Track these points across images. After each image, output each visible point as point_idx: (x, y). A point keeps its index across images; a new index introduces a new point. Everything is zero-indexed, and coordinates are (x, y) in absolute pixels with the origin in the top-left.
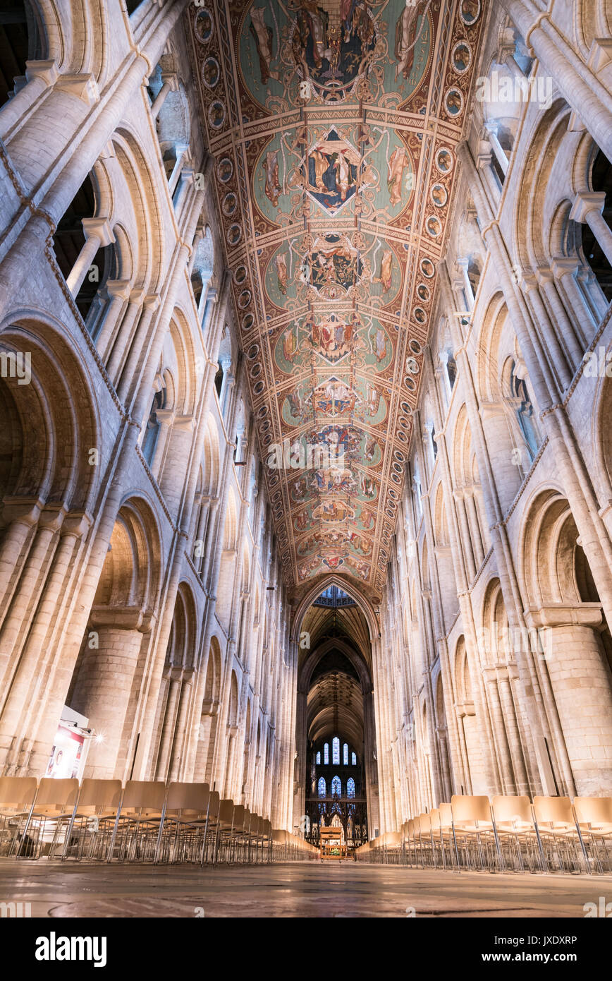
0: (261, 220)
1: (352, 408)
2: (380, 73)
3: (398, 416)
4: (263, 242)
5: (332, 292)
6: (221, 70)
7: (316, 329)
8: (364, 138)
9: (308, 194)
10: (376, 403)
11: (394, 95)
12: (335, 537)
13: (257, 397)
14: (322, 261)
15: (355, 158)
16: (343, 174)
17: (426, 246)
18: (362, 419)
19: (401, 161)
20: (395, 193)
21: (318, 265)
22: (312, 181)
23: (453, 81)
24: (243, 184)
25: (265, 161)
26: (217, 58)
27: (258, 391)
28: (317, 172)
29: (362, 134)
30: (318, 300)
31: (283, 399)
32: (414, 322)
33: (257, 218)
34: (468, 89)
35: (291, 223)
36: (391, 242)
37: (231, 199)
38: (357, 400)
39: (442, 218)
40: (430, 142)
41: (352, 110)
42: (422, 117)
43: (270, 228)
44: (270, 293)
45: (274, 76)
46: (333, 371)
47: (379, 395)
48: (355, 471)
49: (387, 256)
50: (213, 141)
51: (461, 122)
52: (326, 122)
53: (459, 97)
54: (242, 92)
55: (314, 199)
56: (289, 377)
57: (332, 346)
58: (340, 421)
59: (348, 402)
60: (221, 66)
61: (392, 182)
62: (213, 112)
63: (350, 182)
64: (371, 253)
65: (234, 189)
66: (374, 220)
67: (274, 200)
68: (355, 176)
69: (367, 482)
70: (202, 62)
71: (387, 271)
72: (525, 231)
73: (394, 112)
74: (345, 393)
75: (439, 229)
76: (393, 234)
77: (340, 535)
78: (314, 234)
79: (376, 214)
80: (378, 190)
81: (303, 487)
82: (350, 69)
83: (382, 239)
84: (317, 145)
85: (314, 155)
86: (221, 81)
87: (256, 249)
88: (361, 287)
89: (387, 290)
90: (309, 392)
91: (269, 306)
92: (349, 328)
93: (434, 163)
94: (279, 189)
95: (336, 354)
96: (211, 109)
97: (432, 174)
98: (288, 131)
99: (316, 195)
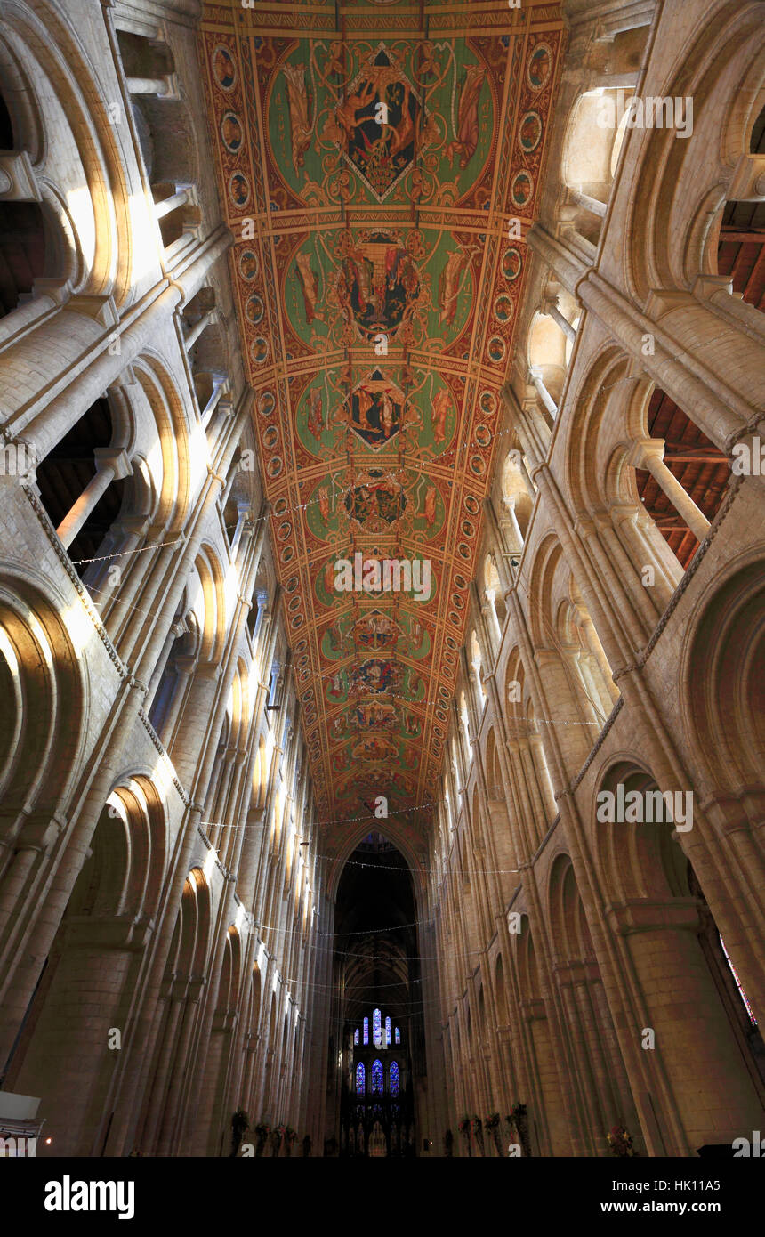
0: (303, 453)
1: (395, 642)
2: (424, 320)
3: (443, 651)
4: (304, 475)
5: (374, 526)
6: (265, 308)
8: (408, 379)
9: (352, 430)
10: (420, 638)
11: (438, 341)
12: (377, 778)
13: (295, 631)
15: (399, 397)
16: (387, 412)
17: (470, 483)
18: (405, 653)
19: (445, 402)
20: (439, 432)
21: (361, 498)
23: (495, 330)
24: (285, 418)
25: (309, 396)
26: (261, 297)
27: (297, 625)
28: (361, 410)
29: (405, 375)
30: (361, 533)
31: (323, 633)
32: (459, 557)
33: (299, 451)
34: (510, 338)
35: (334, 457)
36: (436, 479)
37: (272, 431)
38: (400, 634)
39: (486, 458)
40: (473, 385)
41: (396, 353)
42: (465, 361)
43: (312, 462)
44: (311, 525)
45: (319, 317)
46: (376, 604)
47: (422, 629)
48: (398, 707)
49: (431, 492)
50: (254, 375)
51: (503, 367)
52: (371, 362)
53: (501, 345)
54: (286, 330)
55: (356, 433)
56: (329, 611)
58: (382, 655)
59: (391, 636)
60: (265, 305)
61: (437, 421)
62: (255, 347)
63: (394, 420)
64: (414, 489)
65: (274, 423)
66: (418, 457)
67: (316, 434)
68: (399, 415)
69: (411, 719)
70: (245, 300)
71: (430, 506)
72: (578, 475)
73: (437, 356)
74: (387, 627)
75: (483, 468)
76: (438, 471)
77: (381, 776)
78: (357, 468)
79: (418, 452)
80: (422, 428)
81: (342, 724)
82: (395, 314)
83: (426, 476)
84: (362, 384)
85: (358, 394)
86: (265, 319)
87: (297, 482)
88: (405, 522)
89: (431, 525)
90: (350, 625)
91: (310, 539)
93: (477, 404)
94: (323, 424)
96: (253, 344)
97: (476, 415)
98: (332, 369)
99: (360, 432)
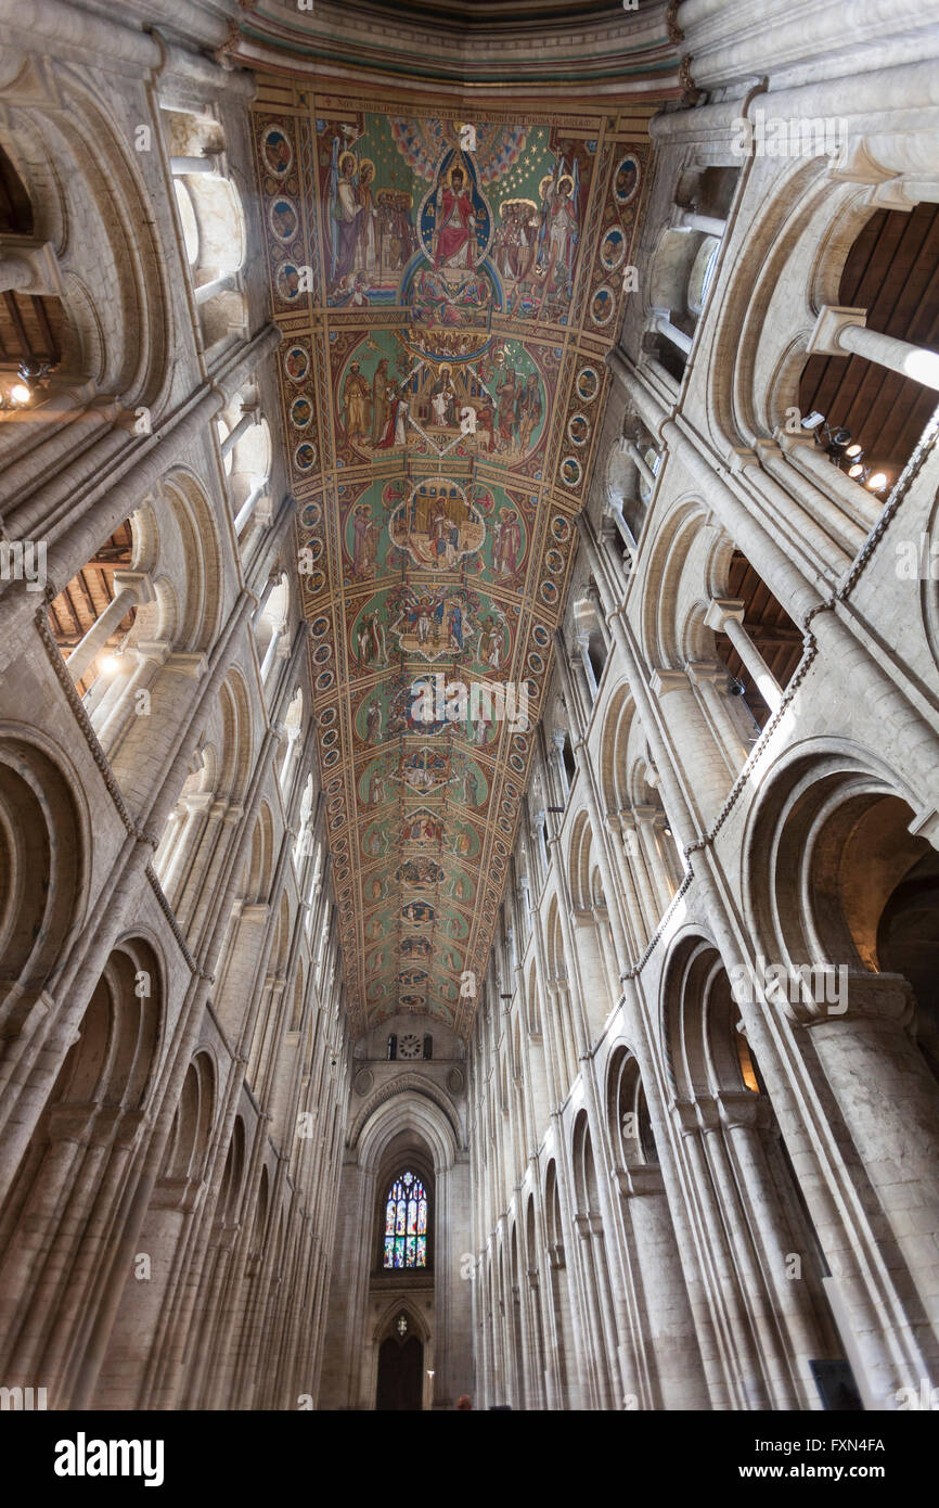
5: (422, 861)
7: (439, 836)
14: (428, 878)
15: (403, 919)
21: (432, 877)
22: (431, 913)
56: (471, 821)
57: (423, 823)
74: (411, 777)
92: (407, 836)
95: (419, 818)
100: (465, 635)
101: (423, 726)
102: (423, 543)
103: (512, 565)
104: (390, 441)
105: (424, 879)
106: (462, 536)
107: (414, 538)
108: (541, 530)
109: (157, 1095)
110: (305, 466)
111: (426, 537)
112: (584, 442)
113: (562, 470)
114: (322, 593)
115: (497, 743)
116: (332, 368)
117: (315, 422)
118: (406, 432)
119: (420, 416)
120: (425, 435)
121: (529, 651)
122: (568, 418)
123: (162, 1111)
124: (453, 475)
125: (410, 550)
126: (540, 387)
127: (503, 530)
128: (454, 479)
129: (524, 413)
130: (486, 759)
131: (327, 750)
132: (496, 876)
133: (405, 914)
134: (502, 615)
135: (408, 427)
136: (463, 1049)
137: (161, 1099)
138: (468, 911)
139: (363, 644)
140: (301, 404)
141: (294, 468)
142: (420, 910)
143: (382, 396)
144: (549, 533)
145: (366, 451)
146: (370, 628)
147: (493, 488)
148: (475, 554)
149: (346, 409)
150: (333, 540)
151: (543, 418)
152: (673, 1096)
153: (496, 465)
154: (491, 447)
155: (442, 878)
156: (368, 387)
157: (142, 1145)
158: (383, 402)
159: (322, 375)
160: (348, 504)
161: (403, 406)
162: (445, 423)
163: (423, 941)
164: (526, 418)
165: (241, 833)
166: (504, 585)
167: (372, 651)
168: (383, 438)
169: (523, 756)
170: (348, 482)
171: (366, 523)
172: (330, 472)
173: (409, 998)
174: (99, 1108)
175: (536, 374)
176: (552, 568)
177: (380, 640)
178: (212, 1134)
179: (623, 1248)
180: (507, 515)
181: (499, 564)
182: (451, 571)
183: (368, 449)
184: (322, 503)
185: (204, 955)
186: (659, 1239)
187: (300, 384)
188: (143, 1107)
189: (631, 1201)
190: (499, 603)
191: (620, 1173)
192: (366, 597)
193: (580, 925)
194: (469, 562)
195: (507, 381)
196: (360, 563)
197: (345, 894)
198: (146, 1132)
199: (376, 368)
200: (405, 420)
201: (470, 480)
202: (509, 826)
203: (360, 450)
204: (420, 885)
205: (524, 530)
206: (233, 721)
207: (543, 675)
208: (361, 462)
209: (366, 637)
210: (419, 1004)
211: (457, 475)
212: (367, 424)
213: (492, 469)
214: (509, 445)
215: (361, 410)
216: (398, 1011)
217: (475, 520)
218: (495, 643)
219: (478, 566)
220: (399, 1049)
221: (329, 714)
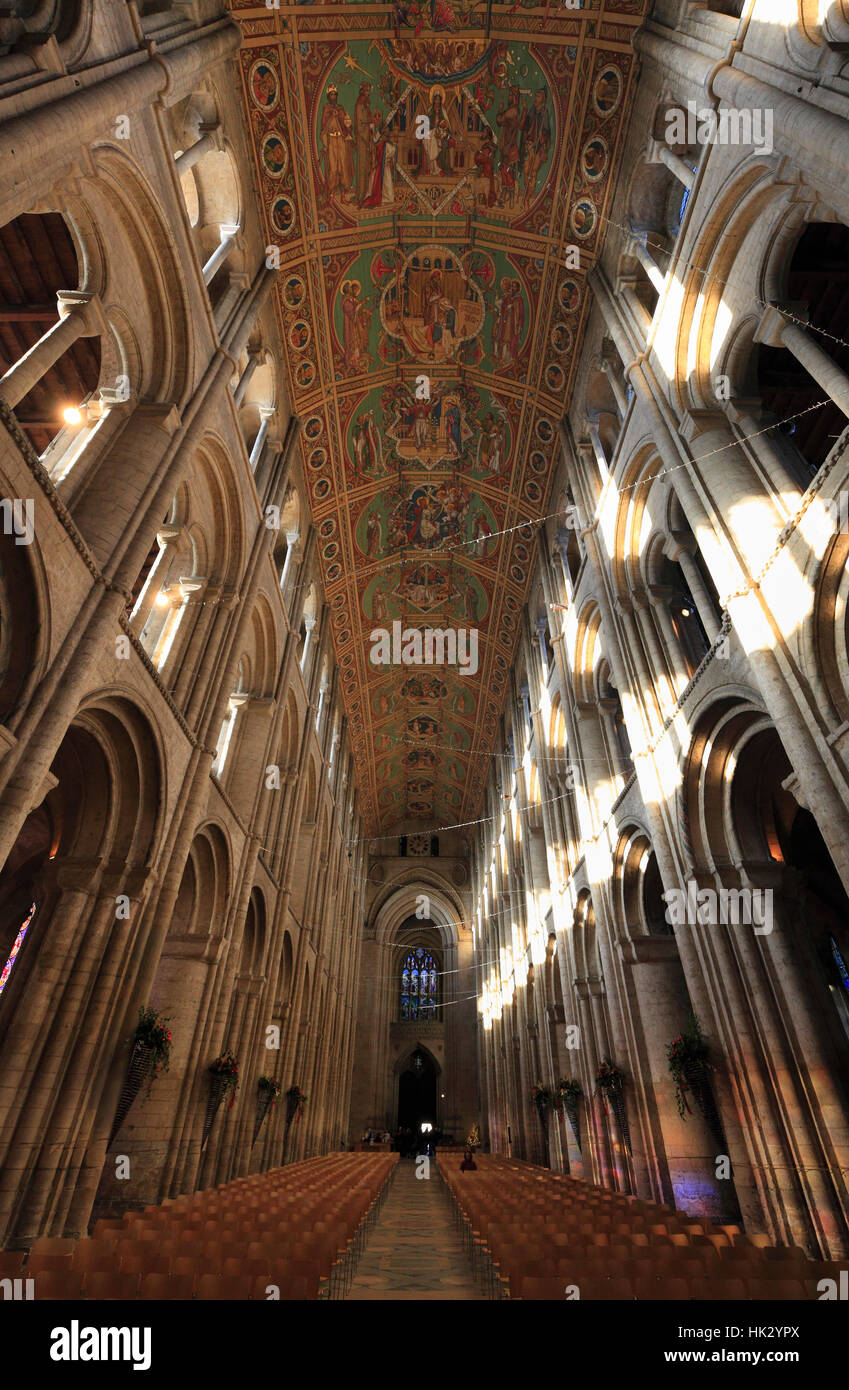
14: (432, 694)
22: (435, 727)
58: (418, 555)
59: (408, 582)
74: (413, 594)
100: (464, 437)
101: (424, 540)
102: (418, 329)
103: (513, 351)
104: (375, 200)
105: (428, 695)
106: (460, 320)
107: (408, 323)
108: (547, 301)
109: (163, 855)
110: (284, 227)
111: (421, 322)
112: (600, 175)
113: (572, 219)
114: (313, 388)
115: (497, 555)
116: (306, 93)
117: (290, 170)
118: (395, 186)
119: (410, 163)
120: (417, 188)
121: (531, 450)
122: (582, 145)
123: (170, 870)
124: (449, 241)
125: (404, 339)
126: (548, 106)
127: (504, 306)
128: (450, 246)
129: (530, 146)
130: (486, 571)
131: (328, 564)
132: (496, 690)
133: (411, 728)
134: (503, 411)
135: (397, 179)
136: (466, 848)
137: (168, 859)
138: (470, 724)
139: (359, 449)
140: (273, 143)
141: (271, 230)
142: (424, 724)
143: (365, 136)
144: (556, 304)
145: (350, 210)
146: (365, 430)
147: (494, 253)
148: (474, 340)
149: (325, 153)
150: (321, 325)
151: (553, 150)
152: (690, 866)
153: (496, 223)
154: (490, 199)
155: (445, 693)
156: (348, 122)
157: (151, 899)
158: (368, 146)
159: (294, 105)
160: (333, 279)
161: (390, 149)
162: (438, 170)
163: (428, 753)
164: (532, 154)
165: (238, 619)
166: (505, 375)
167: (369, 459)
168: (369, 194)
169: (523, 566)
170: (332, 252)
171: (355, 305)
172: (312, 237)
173: (416, 805)
174: (104, 862)
175: (545, 89)
176: (558, 346)
177: (377, 444)
178: (230, 899)
179: (625, 1007)
180: (509, 286)
181: (500, 349)
182: (449, 362)
183: (352, 208)
184: (305, 278)
185: (205, 731)
186: (662, 1000)
187: (271, 115)
188: (150, 864)
189: (633, 967)
190: (500, 397)
191: (624, 942)
192: (359, 395)
193: (583, 718)
194: (468, 350)
195: (510, 104)
196: (352, 354)
197: (354, 707)
198: (155, 887)
199: (357, 95)
200: (393, 169)
201: (467, 246)
202: (509, 639)
203: (343, 208)
204: (424, 700)
205: (528, 304)
206: (222, 504)
207: (546, 475)
208: (346, 226)
209: (362, 441)
210: (426, 810)
211: (453, 241)
212: (351, 174)
213: (490, 228)
214: (512, 193)
215: (343, 154)
216: (407, 816)
217: (473, 298)
218: (496, 444)
219: (477, 354)
220: (408, 849)
221: (328, 525)
